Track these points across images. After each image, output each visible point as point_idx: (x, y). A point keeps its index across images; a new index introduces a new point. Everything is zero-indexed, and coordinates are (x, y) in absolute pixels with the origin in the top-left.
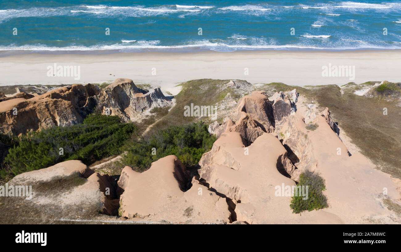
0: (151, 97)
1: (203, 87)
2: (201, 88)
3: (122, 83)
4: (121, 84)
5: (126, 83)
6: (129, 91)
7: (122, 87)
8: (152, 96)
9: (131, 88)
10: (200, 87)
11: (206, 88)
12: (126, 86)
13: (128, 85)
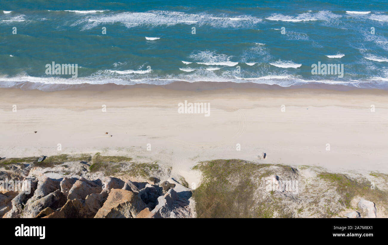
0: (160, 213)
1: (232, 178)
2: (230, 182)
3: (118, 204)
4: (116, 207)
5: (124, 203)
6: (128, 212)
7: (117, 210)
8: (162, 212)
9: (131, 208)
10: (228, 179)
11: (236, 181)
12: (123, 206)
13: (126, 205)
